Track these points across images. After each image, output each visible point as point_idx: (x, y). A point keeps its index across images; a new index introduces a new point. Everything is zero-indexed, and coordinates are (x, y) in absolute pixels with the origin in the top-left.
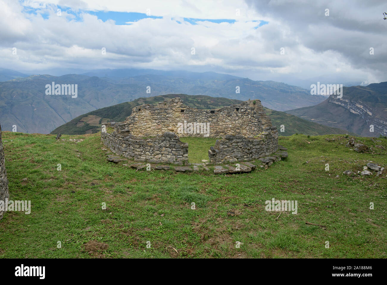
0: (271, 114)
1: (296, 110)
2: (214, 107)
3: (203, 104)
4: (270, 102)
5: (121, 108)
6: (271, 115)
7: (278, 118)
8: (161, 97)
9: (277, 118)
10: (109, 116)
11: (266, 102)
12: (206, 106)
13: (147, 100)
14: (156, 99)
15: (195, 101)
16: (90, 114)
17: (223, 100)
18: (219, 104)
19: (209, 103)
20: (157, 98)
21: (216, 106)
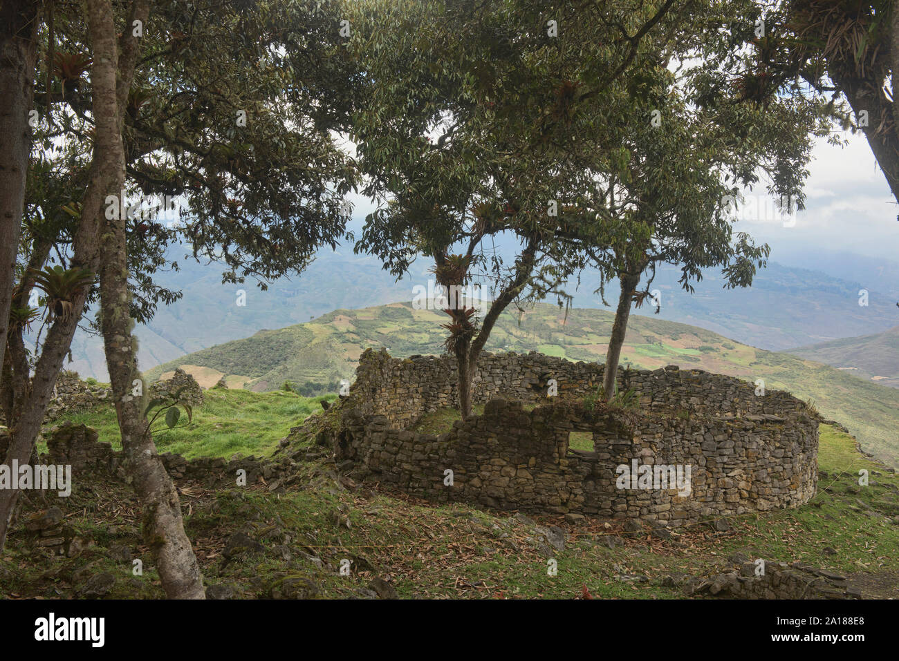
0: (755, 360)
1: (818, 347)
2: (568, 339)
3: (535, 329)
4: (726, 320)
5: (285, 343)
6: (755, 363)
7: (779, 375)
8: (402, 307)
9: (774, 374)
10: (247, 368)
11: (713, 321)
12: (543, 334)
13: (360, 316)
14: (387, 315)
15: (510, 321)
16: (185, 363)
17: (597, 317)
18: (585, 329)
19: (552, 325)
20: (390, 311)
21: (574, 336)
